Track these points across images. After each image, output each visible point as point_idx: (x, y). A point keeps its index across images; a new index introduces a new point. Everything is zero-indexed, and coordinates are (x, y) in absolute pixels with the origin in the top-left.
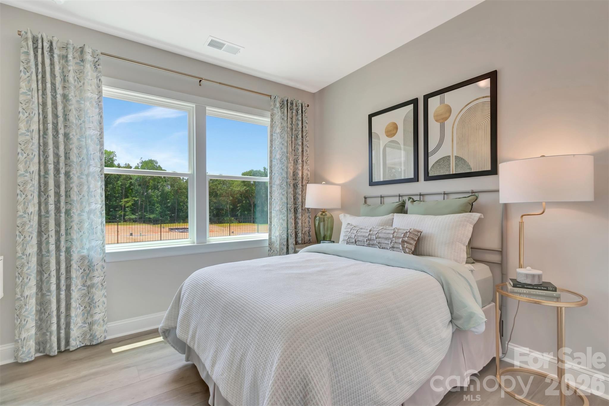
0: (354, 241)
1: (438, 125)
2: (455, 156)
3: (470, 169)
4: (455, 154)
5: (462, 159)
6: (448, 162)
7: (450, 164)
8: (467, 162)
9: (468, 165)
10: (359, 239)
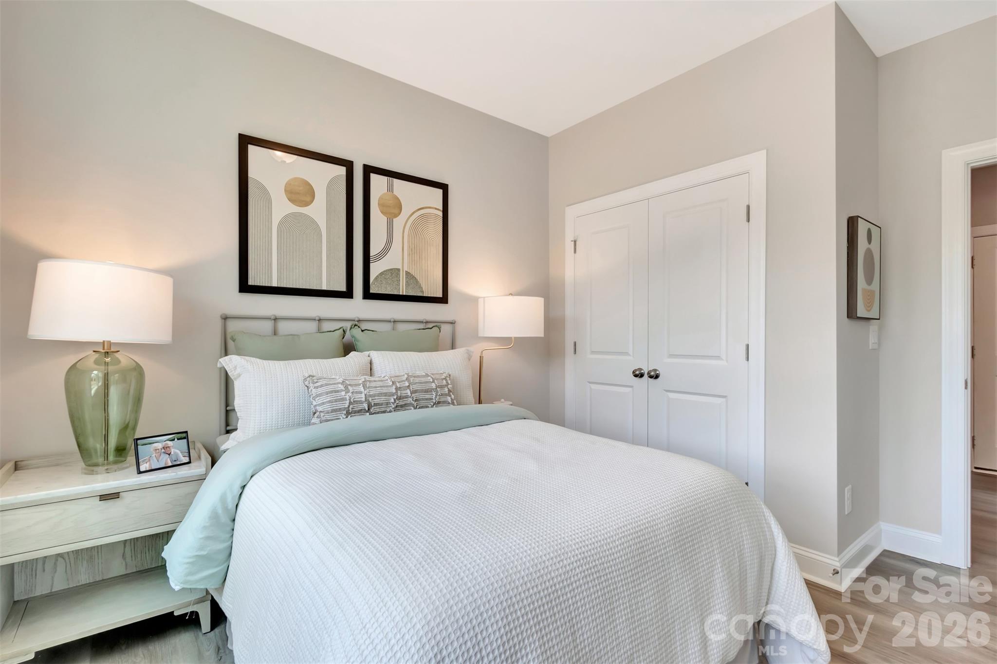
0: (366, 406)
1: (384, 219)
2: (406, 271)
3: (422, 292)
4: (406, 269)
5: (414, 277)
6: (397, 277)
7: (400, 280)
8: (419, 282)
9: (420, 287)
10: (376, 401)
